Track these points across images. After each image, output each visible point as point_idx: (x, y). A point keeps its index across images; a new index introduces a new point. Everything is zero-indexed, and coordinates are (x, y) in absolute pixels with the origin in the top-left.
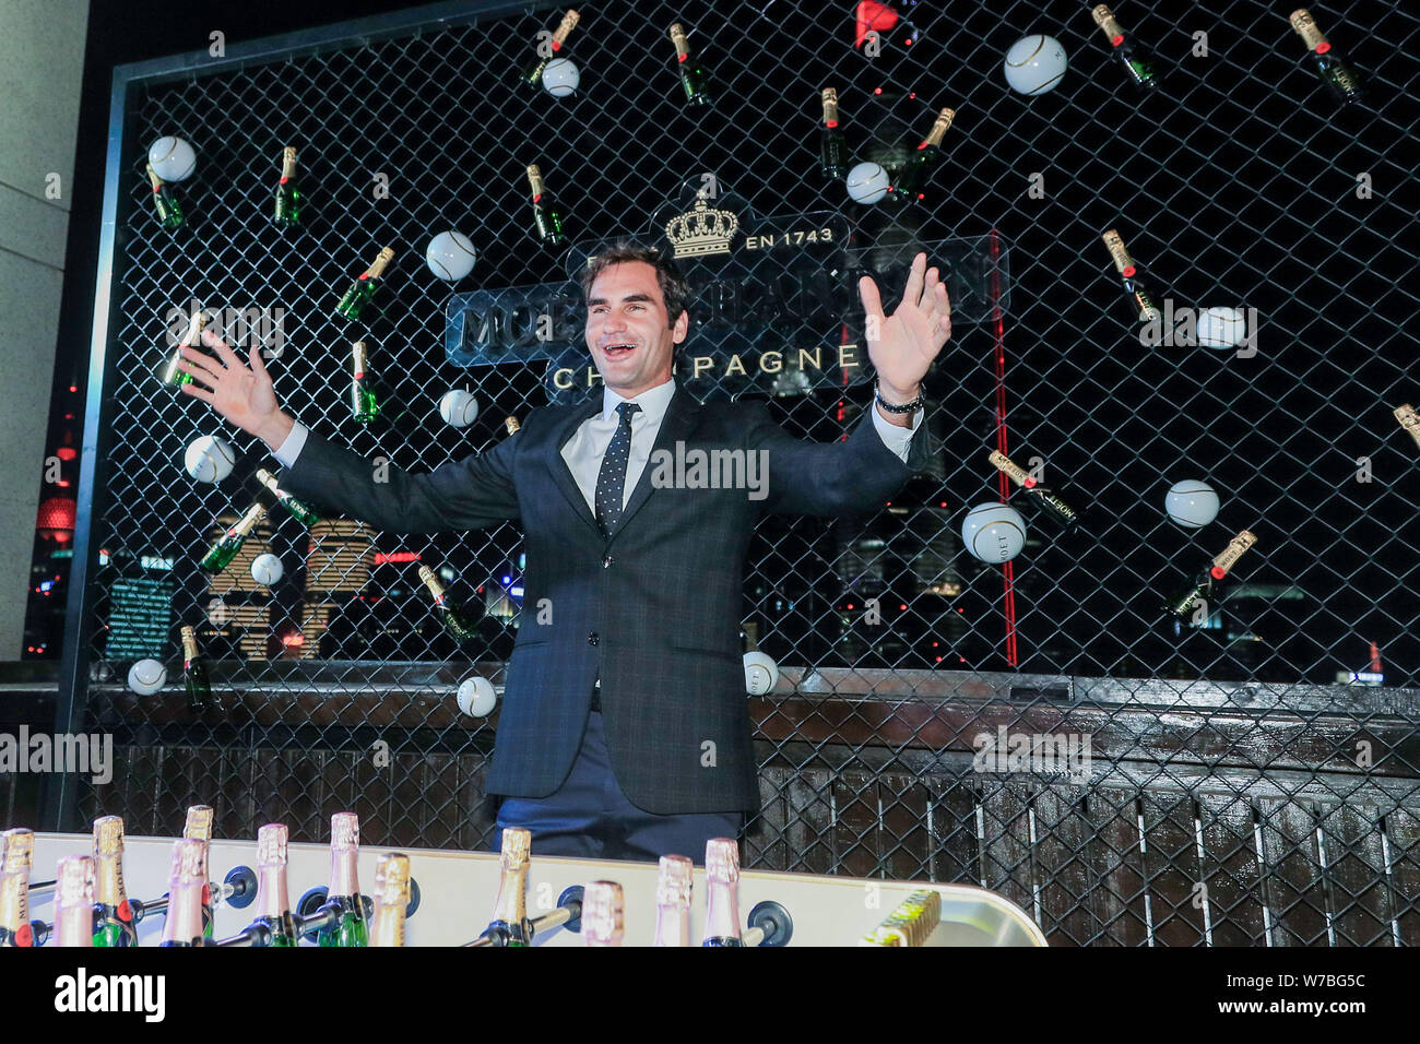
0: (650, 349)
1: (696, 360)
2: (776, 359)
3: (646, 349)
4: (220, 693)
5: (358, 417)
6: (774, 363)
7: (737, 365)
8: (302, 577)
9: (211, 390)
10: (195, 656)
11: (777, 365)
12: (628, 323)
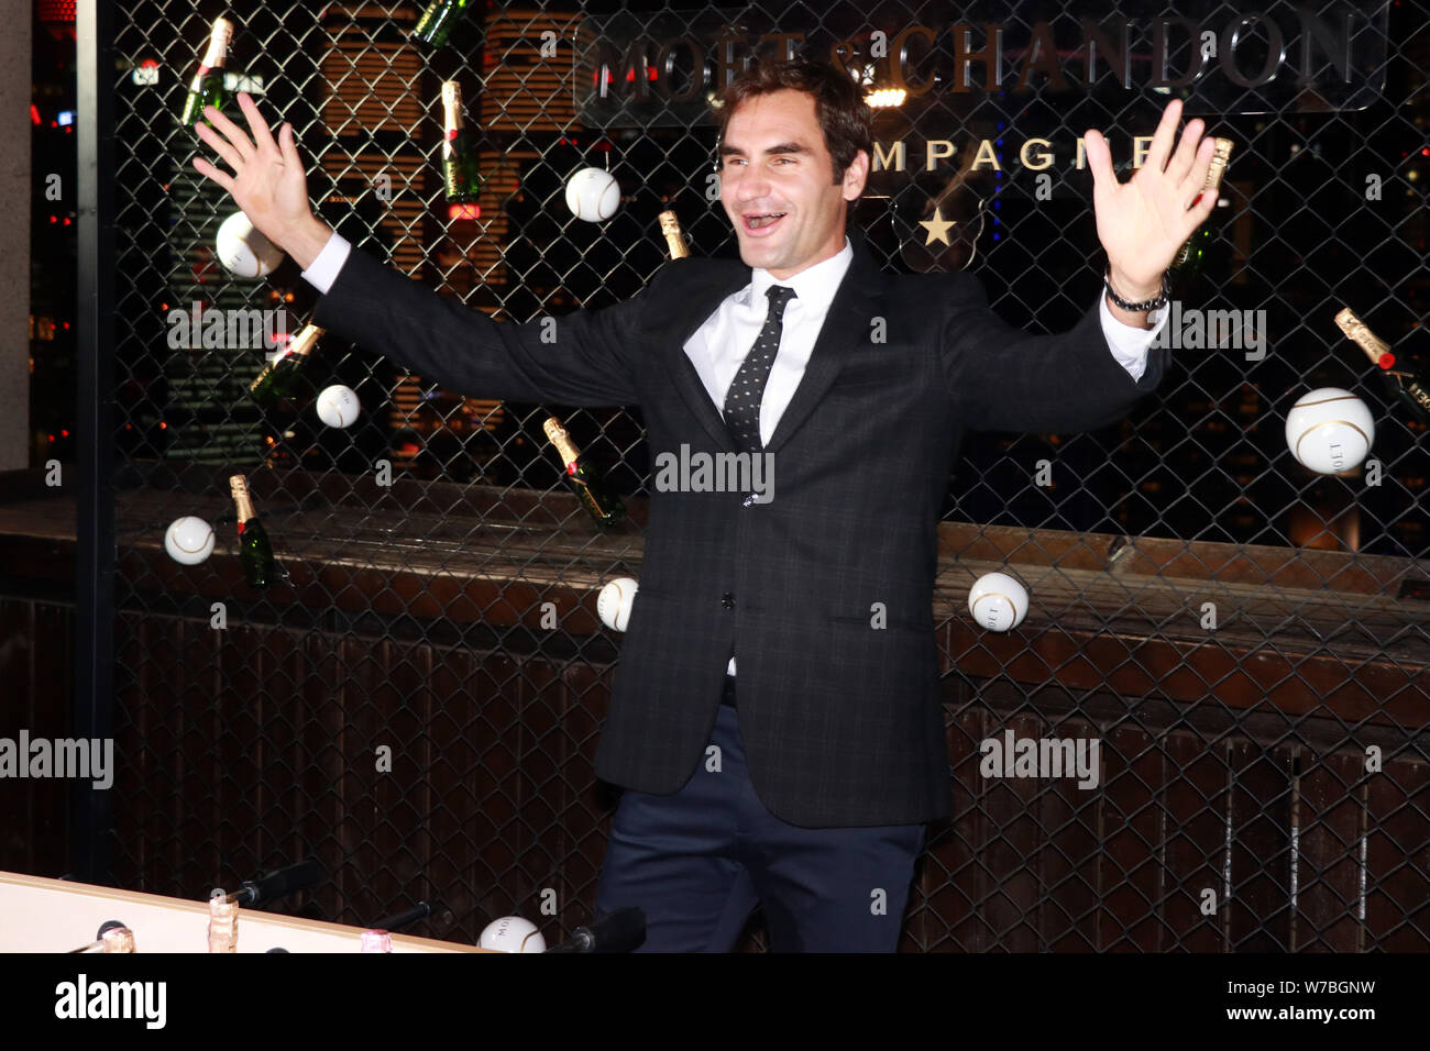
0: (804, 217)
1: (931, 144)
2: (1043, 150)
3: (799, 219)
4: (290, 566)
5: (451, 198)
6: (1040, 156)
7: (988, 157)
8: (386, 416)
9: (232, 173)
10: (251, 516)
11: (1044, 160)
12: (772, 183)
